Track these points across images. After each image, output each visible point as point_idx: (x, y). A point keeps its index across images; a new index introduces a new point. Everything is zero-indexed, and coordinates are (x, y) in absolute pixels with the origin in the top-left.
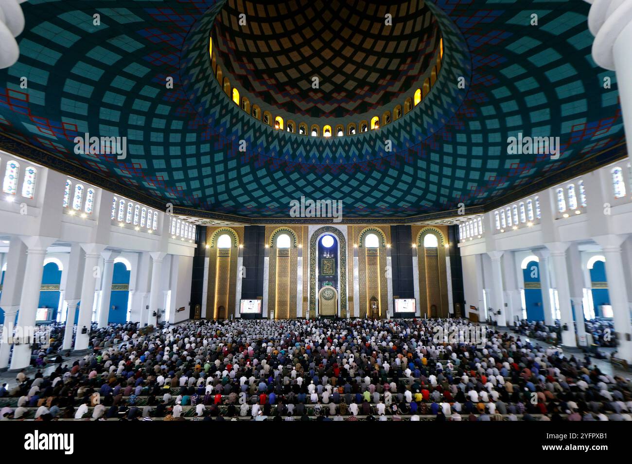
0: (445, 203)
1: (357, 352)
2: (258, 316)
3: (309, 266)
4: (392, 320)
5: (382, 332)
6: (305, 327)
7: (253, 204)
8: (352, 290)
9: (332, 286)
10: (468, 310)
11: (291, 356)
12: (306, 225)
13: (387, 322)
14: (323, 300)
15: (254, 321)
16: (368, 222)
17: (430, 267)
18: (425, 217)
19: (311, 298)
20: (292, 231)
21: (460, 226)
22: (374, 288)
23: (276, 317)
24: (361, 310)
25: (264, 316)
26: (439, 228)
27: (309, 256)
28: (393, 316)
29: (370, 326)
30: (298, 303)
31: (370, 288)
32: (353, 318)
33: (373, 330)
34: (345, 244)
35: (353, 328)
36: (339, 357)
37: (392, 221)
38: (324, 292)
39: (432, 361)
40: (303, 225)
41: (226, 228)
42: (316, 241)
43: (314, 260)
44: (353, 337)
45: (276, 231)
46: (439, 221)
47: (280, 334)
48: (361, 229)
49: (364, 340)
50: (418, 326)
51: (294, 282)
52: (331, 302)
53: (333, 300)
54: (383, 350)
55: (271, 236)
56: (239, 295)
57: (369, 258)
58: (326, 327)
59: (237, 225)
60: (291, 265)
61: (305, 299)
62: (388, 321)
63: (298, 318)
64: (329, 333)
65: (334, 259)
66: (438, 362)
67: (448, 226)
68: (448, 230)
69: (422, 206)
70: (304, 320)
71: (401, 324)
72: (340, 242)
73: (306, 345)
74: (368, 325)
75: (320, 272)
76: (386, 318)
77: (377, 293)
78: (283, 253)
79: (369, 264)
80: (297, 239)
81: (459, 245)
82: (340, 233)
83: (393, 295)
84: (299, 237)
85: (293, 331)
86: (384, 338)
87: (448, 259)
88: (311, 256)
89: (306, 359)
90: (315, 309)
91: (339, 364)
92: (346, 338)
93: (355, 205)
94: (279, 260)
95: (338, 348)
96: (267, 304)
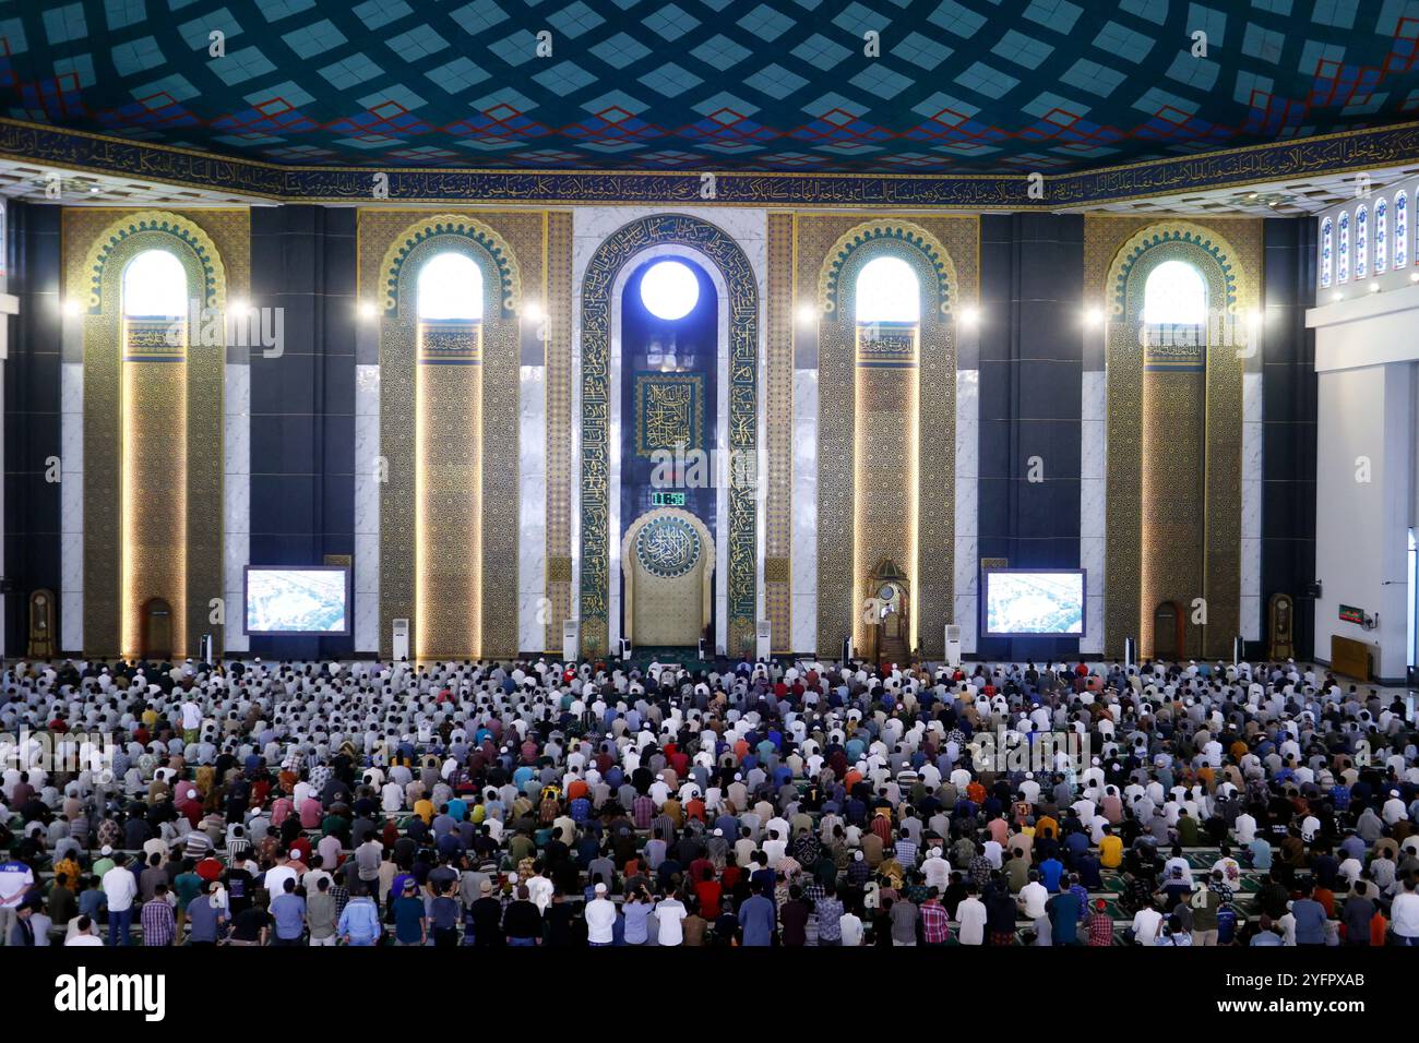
0: (1261, 102)
1: (801, 810)
2: (329, 648)
3: (576, 410)
4: (970, 668)
5: (920, 725)
6: (556, 696)
7: (293, 95)
8: (782, 528)
9: (685, 507)
10: (1328, 626)
11: (496, 828)
12: (561, 207)
13: (944, 680)
14: (645, 573)
15: (316, 668)
16: (874, 193)
17: (1164, 419)
18: (1154, 173)
19: (585, 563)
20: (491, 234)
21: (1324, 222)
22: (887, 518)
23: (420, 650)
24: (823, 622)
25: (360, 647)
26: (1225, 235)
27: (577, 361)
28: (972, 648)
29: (866, 697)
30: (522, 588)
31: (871, 520)
32: (786, 659)
33: (880, 715)
34: (755, 305)
35: (785, 704)
36: (718, 832)
37: (989, 193)
38: (648, 535)
39: (1150, 852)
40: (545, 208)
41: (159, 218)
42: (608, 288)
43: (603, 380)
44: (786, 746)
45: (409, 233)
46: (1221, 196)
47: (444, 730)
48: (832, 230)
49: (837, 758)
50: (1087, 698)
51: (503, 488)
52: (682, 583)
53: (689, 577)
54: (925, 803)
55: (388, 262)
56: (237, 545)
57: (868, 377)
58: (661, 696)
59: (212, 200)
60: (486, 404)
61: (558, 570)
62: (949, 671)
63: (526, 656)
64: (673, 724)
65: (698, 381)
66: (1177, 853)
67: (1268, 223)
68: (1265, 242)
69: (1144, 117)
70: (556, 667)
71: (1010, 689)
72: (732, 294)
73: (569, 779)
74: (857, 690)
75: (628, 443)
76: (940, 657)
77: (902, 542)
78: (449, 347)
79: (873, 407)
80: (515, 278)
81: (1313, 318)
82: (728, 252)
83: (981, 554)
84: (524, 266)
85: (507, 717)
86: (929, 751)
87: (1252, 384)
88: (586, 362)
89: (566, 838)
90: (603, 616)
91: (718, 863)
92: (753, 750)
93: (809, 109)
94: (431, 376)
95: (713, 795)
96: (375, 586)
